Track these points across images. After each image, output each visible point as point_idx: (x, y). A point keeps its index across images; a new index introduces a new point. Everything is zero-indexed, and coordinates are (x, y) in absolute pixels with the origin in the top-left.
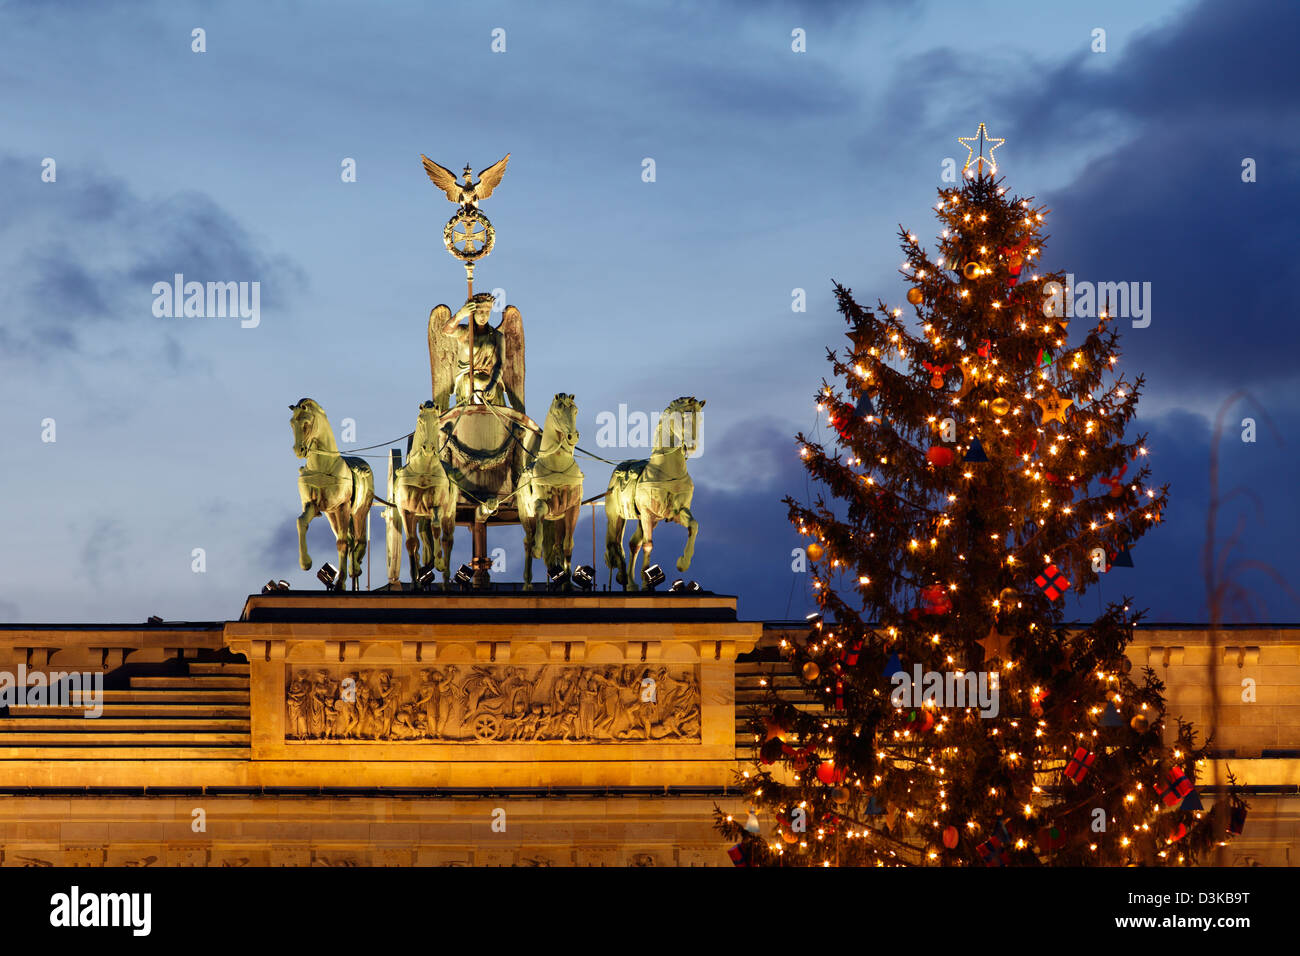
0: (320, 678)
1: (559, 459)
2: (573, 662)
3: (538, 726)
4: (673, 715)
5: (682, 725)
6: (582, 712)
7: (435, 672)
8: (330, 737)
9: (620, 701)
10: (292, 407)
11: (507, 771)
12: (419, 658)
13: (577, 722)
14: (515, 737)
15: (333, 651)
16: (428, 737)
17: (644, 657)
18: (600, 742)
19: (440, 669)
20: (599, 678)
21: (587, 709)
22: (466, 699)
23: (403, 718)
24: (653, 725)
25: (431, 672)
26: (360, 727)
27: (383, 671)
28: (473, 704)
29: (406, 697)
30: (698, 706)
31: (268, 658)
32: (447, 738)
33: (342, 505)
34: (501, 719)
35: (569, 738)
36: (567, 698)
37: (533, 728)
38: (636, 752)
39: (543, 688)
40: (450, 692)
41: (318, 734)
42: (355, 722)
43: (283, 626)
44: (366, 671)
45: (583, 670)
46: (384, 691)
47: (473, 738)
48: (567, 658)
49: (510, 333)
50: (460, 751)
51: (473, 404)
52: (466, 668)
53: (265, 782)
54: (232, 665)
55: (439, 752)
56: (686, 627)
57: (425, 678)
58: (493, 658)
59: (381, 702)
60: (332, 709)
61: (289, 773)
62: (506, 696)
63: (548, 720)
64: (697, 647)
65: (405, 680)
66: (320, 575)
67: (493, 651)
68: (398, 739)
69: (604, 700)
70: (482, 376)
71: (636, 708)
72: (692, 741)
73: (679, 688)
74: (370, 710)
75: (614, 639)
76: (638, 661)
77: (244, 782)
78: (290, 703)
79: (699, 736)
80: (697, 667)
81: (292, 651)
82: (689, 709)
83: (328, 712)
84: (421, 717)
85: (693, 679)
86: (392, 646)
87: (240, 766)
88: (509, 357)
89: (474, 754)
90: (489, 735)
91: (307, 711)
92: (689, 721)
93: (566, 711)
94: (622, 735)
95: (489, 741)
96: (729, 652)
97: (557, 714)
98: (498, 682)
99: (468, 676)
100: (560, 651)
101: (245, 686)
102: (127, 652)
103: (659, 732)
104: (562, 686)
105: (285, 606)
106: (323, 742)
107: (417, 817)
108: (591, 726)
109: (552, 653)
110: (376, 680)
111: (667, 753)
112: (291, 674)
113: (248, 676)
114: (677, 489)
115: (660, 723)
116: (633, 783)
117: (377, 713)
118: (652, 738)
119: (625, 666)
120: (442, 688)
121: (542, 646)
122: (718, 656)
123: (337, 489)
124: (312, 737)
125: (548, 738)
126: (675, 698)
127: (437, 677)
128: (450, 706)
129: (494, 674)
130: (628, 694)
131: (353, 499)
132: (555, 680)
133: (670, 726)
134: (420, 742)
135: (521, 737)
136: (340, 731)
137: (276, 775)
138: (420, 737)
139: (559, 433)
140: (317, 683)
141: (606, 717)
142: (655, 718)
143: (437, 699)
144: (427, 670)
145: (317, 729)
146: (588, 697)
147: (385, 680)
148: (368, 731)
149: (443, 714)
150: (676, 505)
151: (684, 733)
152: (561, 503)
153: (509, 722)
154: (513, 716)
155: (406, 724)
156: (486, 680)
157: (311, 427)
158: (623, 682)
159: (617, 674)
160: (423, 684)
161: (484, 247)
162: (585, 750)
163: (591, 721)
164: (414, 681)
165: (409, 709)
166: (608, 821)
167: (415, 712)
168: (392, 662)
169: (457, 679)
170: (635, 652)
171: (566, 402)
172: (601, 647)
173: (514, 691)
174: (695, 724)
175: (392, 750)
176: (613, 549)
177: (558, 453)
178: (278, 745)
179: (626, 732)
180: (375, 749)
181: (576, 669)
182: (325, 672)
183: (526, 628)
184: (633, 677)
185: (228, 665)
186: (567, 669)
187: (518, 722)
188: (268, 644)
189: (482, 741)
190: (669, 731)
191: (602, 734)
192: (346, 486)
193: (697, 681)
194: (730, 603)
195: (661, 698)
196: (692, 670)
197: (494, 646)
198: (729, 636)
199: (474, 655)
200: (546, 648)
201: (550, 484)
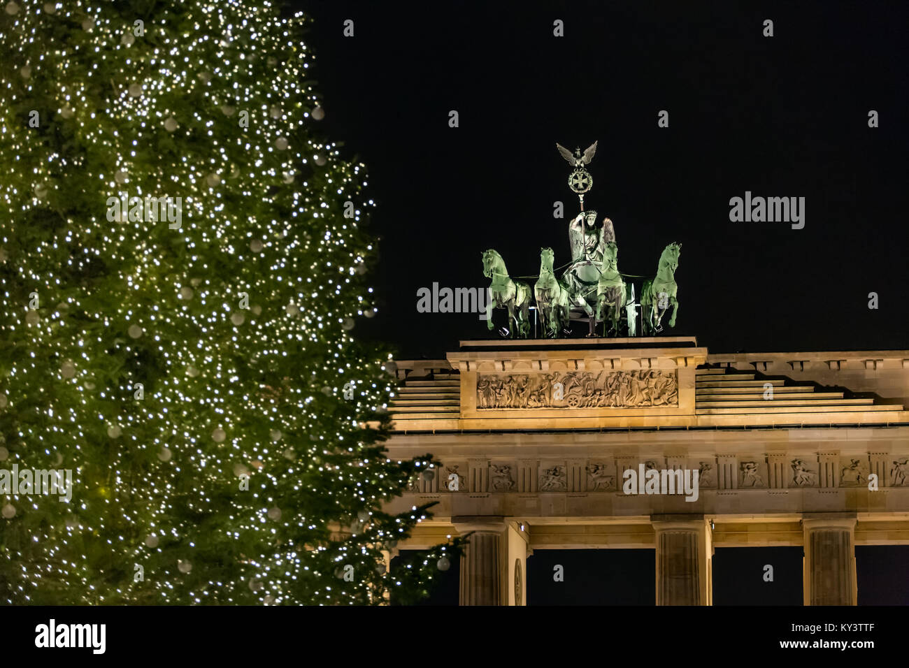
0: (494, 379)
1: (610, 273)
2: (615, 369)
3: (599, 400)
4: (665, 394)
5: (669, 398)
6: (620, 393)
7: (549, 375)
8: (498, 407)
9: (639, 388)
12: (541, 369)
13: (618, 398)
14: (587, 406)
15: (499, 366)
16: (545, 406)
17: (650, 366)
18: (629, 407)
19: (552, 374)
20: (629, 377)
21: (623, 392)
22: (564, 388)
23: (533, 397)
24: (655, 399)
25: (547, 375)
26: (512, 402)
27: (524, 375)
28: (567, 390)
29: (535, 387)
30: (677, 389)
31: (468, 370)
32: (555, 407)
33: (511, 300)
34: (581, 397)
35: (614, 406)
36: (613, 387)
37: (596, 401)
38: (647, 412)
39: (601, 382)
40: (556, 385)
41: (493, 405)
42: (510, 400)
43: (474, 354)
44: (515, 375)
45: (621, 373)
46: (525, 385)
47: (567, 406)
48: (613, 367)
50: (560, 413)
51: (585, 260)
52: (564, 374)
53: (465, 428)
54: (453, 375)
55: (551, 413)
56: (669, 350)
57: (544, 378)
58: (577, 368)
59: (523, 390)
60: (499, 394)
61: (478, 424)
62: (584, 386)
63: (603, 397)
65: (534, 380)
67: (576, 365)
68: (531, 408)
69: (631, 387)
70: (591, 249)
71: (647, 391)
72: (674, 406)
73: (668, 381)
74: (518, 394)
75: (634, 357)
76: (647, 368)
77: (455, 428)
78: (479, 391)
79: (677, 404)
80: (676, 371)
81: (481, 366)
82: (672, 391)
83: (497, 395)
84: (542, 397)
85: (675, 376)
86: (527, 363)
87: (455, 421)
89: (567, 414)
90: (575, 405)
91: (487, 395)
92: (672, 397)
93: (612, 393)
94: (640, 404)
95: (575, 407)
96: (692, 363)
97: (608, 394)
98: (579, 380)
99: (565, 377)
100: (608, 364)
101: (458, 384)
103: (657, 402)
104: (611, 381)
105: (477, 345)
106: (495, 409)
107: (536, 443)
108: (625, 400)
109: (605, 364)
110: (520, 380)
111: (662, 412)
112: (480, 377)
113: (460, 379)
114: (668, 287)
115: (659, 398)
117: (521, 395)
118: (655, 405)
119: (641, 371)
120: (553, 383)
121: (600, 361)
122: (686, 365)
123: (507, 292)
124: (490, 407)
125: (604, 406)
126: (666, 386)
127: (550, 377)
129: (577, 375)
130: (643, 384)
131: (516, 298)
132: (607, 378)
133: (665, 397)
134: (541, 409)
135: (590, 405)
136: (503, 404)
137: (471, 425)
138: (541, 407)
139: (609, 260)
140: (492, 382)
141: (632, 395)
142: (657, 396)
143: (550, 388)
144: (545, 375)
145: (492, 403)
146: (624, 385)
147: (525, 379)
148: (517, 404)
149: (553, 395)
151: (670, 402)
152: (612, 295)
153: (585, 398)
154: (586, 396)
155: (535, 400)
156: (574, 379)
157: (492, 262)
158: (640, 379)
159: (637, 375)
162: (621, 412)
163: (625, 398)
164: (539, 380)
165: (536, 393)
166: (630, 444)
167: (539, 394)
168: (528, 370)
169: (560, 378)
170: (645, 363)
171: (612, 245)
172: (628, 362)
173: (587, 384)
174: (675, 398)
175: (528, 413)
177: (609, 270)
178: (473, 410)
179: (642, 403)
180: (520, 412)
181: (617, 372)
182: (496, 376)
183: (591, 352)
184: (645, 375)
185: (451, 375)
186: (613, 373)
187: (589, 398)
188: (468, 363)
189: (571, 408)
190: (663, 401)
191: (630, 404)
192: (511, 290)
193: (676, 377)
194: (693, 339)
195: (659, 385)
196: (674, 372)
197: (576, 361)
198: (691, 355)
199: (567, 367)
200: (602, 362)
201: (606, 286)
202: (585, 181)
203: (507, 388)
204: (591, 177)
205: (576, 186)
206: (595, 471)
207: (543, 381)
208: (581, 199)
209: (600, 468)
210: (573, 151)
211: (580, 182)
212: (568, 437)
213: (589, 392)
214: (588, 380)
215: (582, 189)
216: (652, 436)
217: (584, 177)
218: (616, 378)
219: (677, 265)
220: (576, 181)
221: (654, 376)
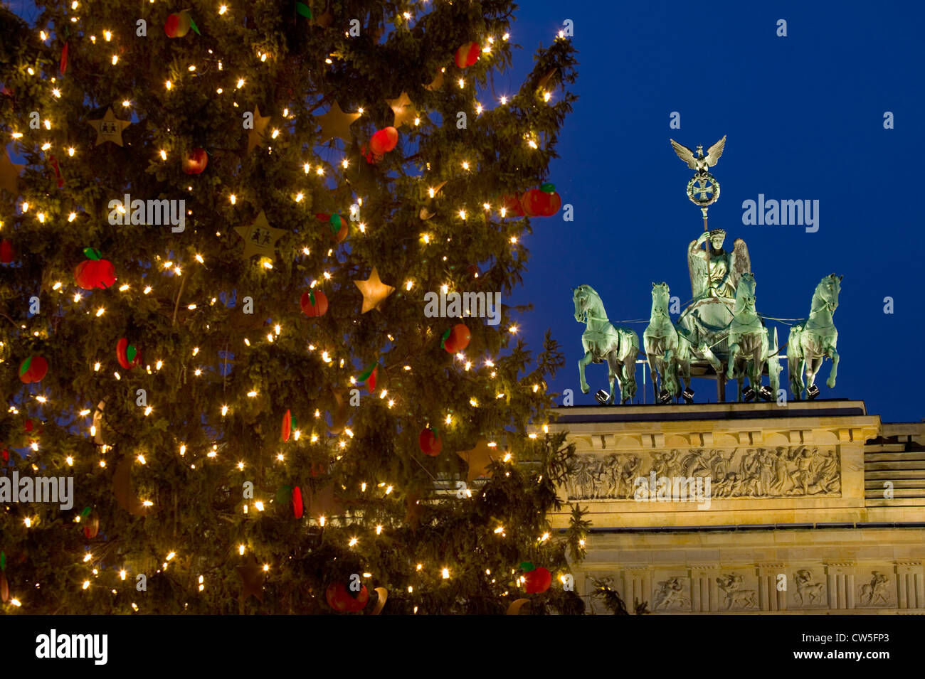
0: (591, 460)
1: (746, 316)
2: (755, 445)
3: (733, 487)
4: (823, 478)
5: (828, 485)
6: (762, 478)
7: (665, 454)
8: (598, 497)
9: (787, 470)
11: (712, 517)
12: (654, 445)
14: (718, 495)
15: (597, 442)
17: (802, 441)
18: (774, 497)
19: (669, 452)
20: (774, 456)
21: (765, 476)
22: (685, 472)
25: (662, 454)
26: (616, 490)
27: (631, 454)
28: (690, 474)
29: (647, 471)
30: (839, 472)
33: (611, 352)
35: (753, 495)
36: (753, 470)
37: (730, 489)
38: (798, 503)
39: (736, 463)
40: (675, 466)
41: (589, 495)
42: (613, 487)
43: (563, 426)
44: (620, 454)
45: (762, 451)
46: (632, 467)
48: (751, 442)
50: (681, 505)
51: (711, 297)
52: (684, 450)
56: (828, 420)
57: (658, 458)
58: (702, 444)
59: (630, 474)
60: (598, 479)
62: (712, 468)
63: (739, 483)
65: (645, 460)
66: (597, 397)
67: (702, 439)
69: (776, 470)
70: (719, 281)
71: (798, 474)
72: (836, 495)
73: (826, 461)
74: (623, 480)
75: (780, 428)
78: (571, 476)
79: (840, 492)
80: (838, 447)
82: (833, 474)
83: (596, 482)
85: (836, 454)
86: (636, 437)
89: (691, 507)
91: (582, 481)
92: (833, 482)
93: (751, 478)
94: (788, 493)
96: (860, 437)
97: (745, 479)
98: (706, 460)
99: (687, 456)
100: (745, 438)
104: (749, 461)
105: (567, 415)
106: (593, 501)
107: (649, 547)
108: (768, 487)
109: (741, 439)
110: (626, 460)
111: (819, 504)
115: (815, 484)
116: (795, 523)
117: (628, 481)
119: (790, 447)
120: (670, 464)
121: (734, 435)
122: (852, 439)
123: (606, 342)
124: (585, 498)
125: (741, 495)
126: (824, 467)
127: (666, 457)
129: (704, 454)
130: (792, 466)
131: (618, 349)
132: (744, 458)
133: (824, 482)
135: (722, 494)
136: (603, 494)
137: (562, 522)
139: (744, 299)
140: (589, 463)
141: (778, 480)
142: (812, 482)
143: (666, 472)
144: (660, 453)
145: (589, 493)
146: (767, 468)
147: (632, 459)
148: (622, 493)
150: (825, 345)
151: (830, 490)
152: (748, 345)
153: (714, 485)
154: (716, 481)
156: (699, 459)
157: (586, 302)
158: (789, 458)
159: (785, 453)
162: (764, 503)
163: (768, 484)
164: (652, 460)
166: (777, 547)
168: (637, 448)
170: (795, 437)
171: (748, 278)
172: (770, 434)
173: (717, 465)
174: (837, 485)
175: (638, 505)
177: (746, 312)
179: (791, 491)
180: (626, 504)
181: (757, 450)
182: (594, 456)
183: (721, 423)
184: (795, 454)
186: (752, 450)
187: (720, 485)
190: (820, 489)
191: (776, 492)
192: (612, 340)
193: (838, 456)
194: (859, 405)
195: (814, 468)
196: (834, 449)
197: (701, 436)
198: (858, 425)
199: (690, 443)
200: (736, 436)
201: (740, 332)
202: (710, 189)
203: (609, 472)
204: (717, 185)
205: (698, 195)
206: (730, 584)
207: (657, 462)
208: (705, 214)
209: (737, 579)
210: (693, 150)
211: (704, 191)
212: (692, 539)
213: (720, 476)
214: (717, 460)
215: (706, 201)
216: (807, 536)
217: (708, 184)
218: (756, 458)
219: (837, 305)
220: (697, 190)
221: (808, 454)
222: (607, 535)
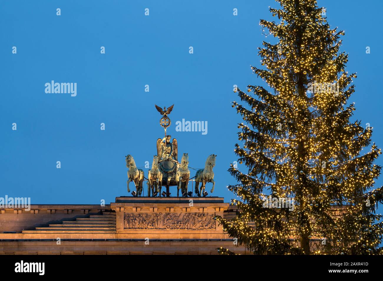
0: (132, 215)
1: (184, 168)
2: (188, 212)
3: (180, 226)
4: (210, 223)
5: (212, 226)
6: (190, 223)
7: (157, 214)
8: (134, 228)
9: (198, 221)
10: (126, 157)
11: (173, 236)
12: (153, 211)
13: (188, 225)
14: (175, 229)
15: (134, 209)
16: (155, 228)
17: (203, 211)
18: (194, 229)
19: (158, 213)
20: (193, 215)
21: (191, 222)
22: (164, 220)
23: (150, 224)
24: (205, 226)
25: (156, 214)
26: (140, 226)
27: (146, 214)
28: (165, 221)
29: (151, 220)
31: (120, 211)
32: (160, 229)
33: (137, 178)
34: (172, 225)
35: (187, 229)
36: (186, 220)
37: (179, 227)
38: (202, 232)
39: (181, 218)
40: (160, 219)
41: (131, 228)
42: (139, 225)
43: (123, 204)
44: (142, 214)
45: (190, 214)
46: (146, 218)
47: (166, 229)
48: (186, 211)
49: (174, 144)
50: (162, 232)
51: (166, 159)
52: (164, 214)
53: (119, 238)
54: (112, 213)
55: (158, 232)
56: (213, 204)
57: (155, 215)
58: (170, 211)
59: (145, 221)
60: (134, 222)
61: (125, 236)
62: (173, 219)
63: (182, 224)
64: (215, 208)
65: (150, 216)
66: (132, 194)
67: (170, 209)
68: (149, 229)
69: (194, 220)
70: (168, 153)
71: (201, 222)
72: (214, 229)
73: (211, 218)
74: (143, 222)
75: (196, 206)
76: (202, 212)
77: (115, 238)
78: (125, 221)
79: (215, 228)
81: (125, 210)
82: (213, 222)
83: (133, 223)
84: (154, 224)
85: (214, 215)
86: (147, 208)
87: (114, 235)
88: (174, 150)
89: (166, 232)
90: (169, 228)
91: (129, 222)
92: (213, 225)
93: (186, 223)
94: (198, 228)
95: (169, 229)
96: (222, 210)
97: (184, 223)
98: (171, 216)
99: (164, 215)
100: (184, 209)
101: (115, 217)
102: (89, 210)
103: (206, 227)
104: (185, 217)
105: (124, 199)
106: (132, 229)
108: (192, 226)
109: (183, 210)
110: (144, 216)
111: (209, 232)
112: (125, 215)
113: (116, 215)
114: (211, 174)
115: (207, 225)
116: (201, 238)
117: (144, 223)
118: (205, 229)
119: (199, 213)
120: (159, 218)
121: (181, 208)
122: (220, 211)
123: (136, 175)
124: (130, 228)
125: (182, 229)
126: (210, 220)
127: (157, 215)
128: (160, 222)
129: (170, 214)
130: (200, 219)
131: (139, 177)
132: (184, 216)
133: (210, 225)
134: (154, 229)
135: (176, 228)
136: (136, 227)
137: (122, 237)
138: (154, 228)
139: (184, 162)
140: (131, 217)
141: (195, 224)
143: (157, 220)
144: (155, 214)
145: (131, 227)
146: (191, 220)
147: (146, 216)
148: (142, 227)
149: (159, 223)
150: (210, 178)
151: (212, 228)
152: (185, 178)
153: (173, 225)
154: (174, 224)
155: (151, 226)
156: (168, 216)
157: (130, 161)
158: (199, 216)
159: (197, 215)
160: (154, 216)
161: (169, 125)
162: (190, 231)
163: (192, 225)
164: (152, 216)
165: (151, 222)
167: (153, 223)
168: (148, 212)
169: (162, 216)
170: (201, 210)
171: (186, 155)
172: (193, 208)
173: (174, 218)
174: (214, 226)
175: (148, 231)
176: (196, 189)
177: (184, 166)
178: (122, 230)
179: (199, 228)
180: (144, 231)
181: (188, 213)
182: (133, 214)
183: (177, 204)
184: (201, 215)
185: (111, 213)
186: (186, 213)
187: (176, 225)
188: (120, 208)
189: (167, 229)
190: (209, 227)
191: (194, 228)
192: (138, 174)
194: (223, 199)
195: (207, 220)
196: (214, 213)
197: (170, 208)
198: (222, 206)
199: (166, 210)
200: (182, 209)
201: (183, 173)
203: (138, 220)
204: (170, 121)
205: (163, 124)
207: (154, 217)
208: (165, 130)
212: (168, 243)
213: (176, 222)
214: (175, 216)
215: (166, 126)
216: (206, 243)
217: (167, 121)
218: (188, 216)
221: (205, 215)
222: (139, 242)
